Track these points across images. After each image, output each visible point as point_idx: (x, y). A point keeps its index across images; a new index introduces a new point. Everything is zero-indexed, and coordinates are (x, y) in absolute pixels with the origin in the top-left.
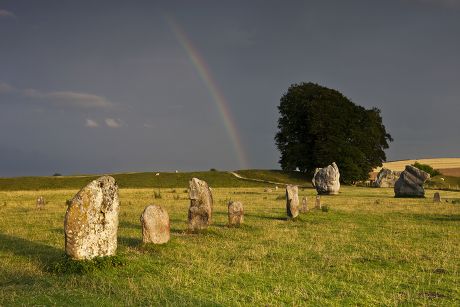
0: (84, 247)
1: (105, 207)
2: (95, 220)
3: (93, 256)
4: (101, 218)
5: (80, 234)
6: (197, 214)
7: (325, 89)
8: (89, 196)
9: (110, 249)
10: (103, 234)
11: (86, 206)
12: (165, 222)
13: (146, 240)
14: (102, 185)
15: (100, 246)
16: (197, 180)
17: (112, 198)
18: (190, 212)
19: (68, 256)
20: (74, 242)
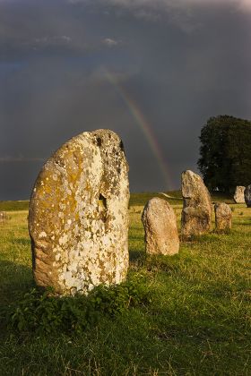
0: (73, 267)
1: (107, 186)
2: (91, 210)
3: (91, 287)
4: (101, 209)
5: (63, 240)
6: (194, 216)
7: (239, 120)
8: (79, 160)
9: (118, 269)
10: (105, 239)
11: (73, 180)
12: (174, 223)
13: (151, 251)
14: (99, 142)
15: (101, 264)
16: (192, 173)
17: (119, 171)
18: (184, 213)
19: (41, 290)
20: (52, 258)
